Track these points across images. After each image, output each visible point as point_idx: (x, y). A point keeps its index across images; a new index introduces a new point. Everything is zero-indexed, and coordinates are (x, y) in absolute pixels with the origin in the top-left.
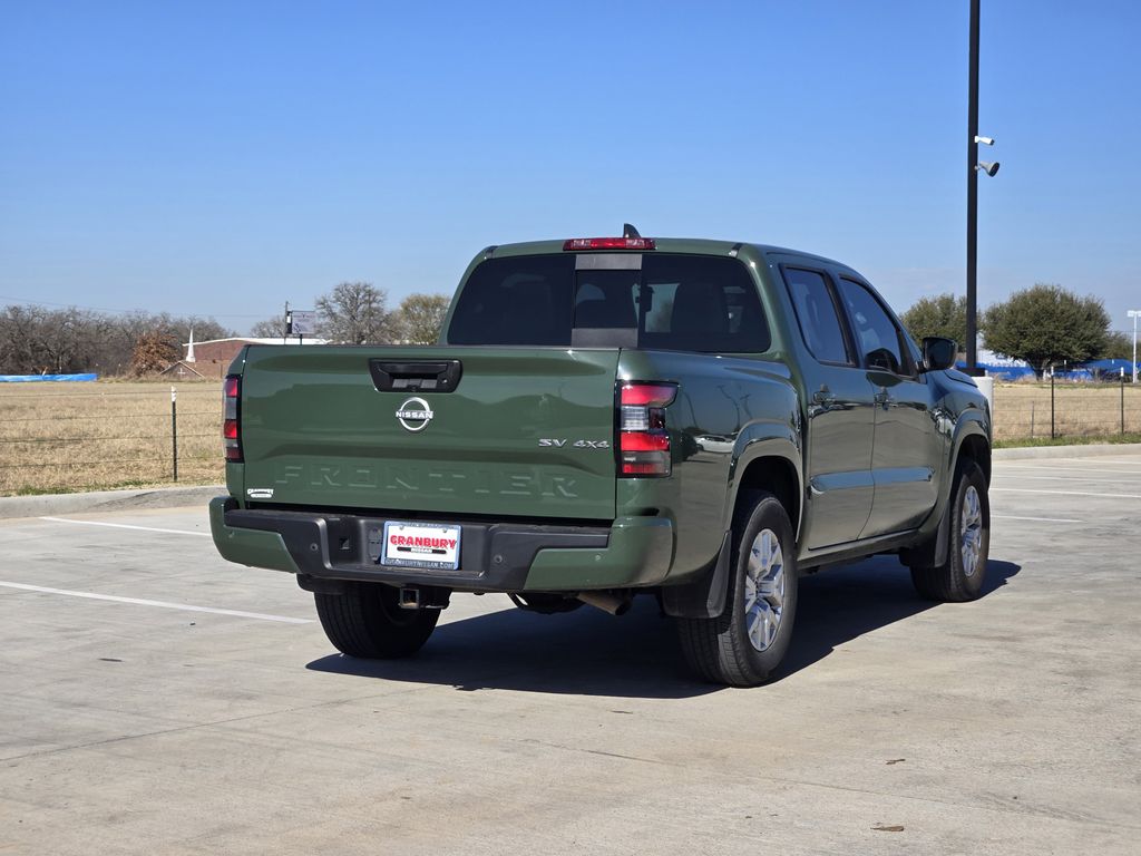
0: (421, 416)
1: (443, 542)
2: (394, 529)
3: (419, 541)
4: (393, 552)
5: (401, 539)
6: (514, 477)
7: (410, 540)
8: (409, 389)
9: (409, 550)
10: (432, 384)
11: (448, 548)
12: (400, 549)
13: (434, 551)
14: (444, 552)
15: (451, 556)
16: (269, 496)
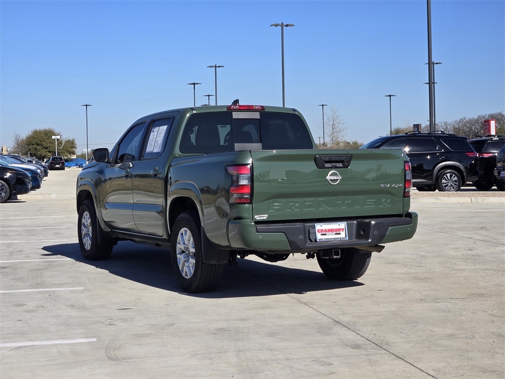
0: (338, 178)
1: (339, 230)
2: (319, 226)
3: (329, 230)
4: (319, 236)
5: (322, 230)
6: (368, 201)
7: (326, 231)
8: (332, 168)
9: (325, 234)
10: (340, 165)
11: (341, 232)
12: (322, 235)
13: (336, 234)
14: (340, 234)
15: (343, 235)
16: (265, 218)
